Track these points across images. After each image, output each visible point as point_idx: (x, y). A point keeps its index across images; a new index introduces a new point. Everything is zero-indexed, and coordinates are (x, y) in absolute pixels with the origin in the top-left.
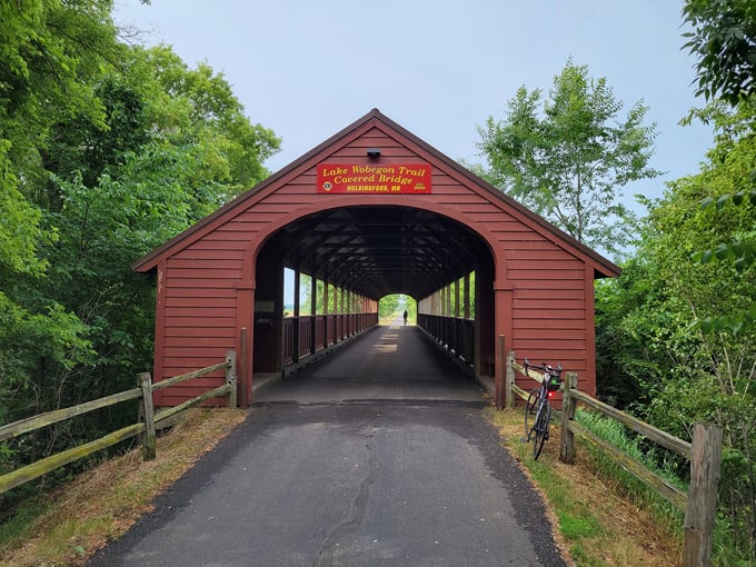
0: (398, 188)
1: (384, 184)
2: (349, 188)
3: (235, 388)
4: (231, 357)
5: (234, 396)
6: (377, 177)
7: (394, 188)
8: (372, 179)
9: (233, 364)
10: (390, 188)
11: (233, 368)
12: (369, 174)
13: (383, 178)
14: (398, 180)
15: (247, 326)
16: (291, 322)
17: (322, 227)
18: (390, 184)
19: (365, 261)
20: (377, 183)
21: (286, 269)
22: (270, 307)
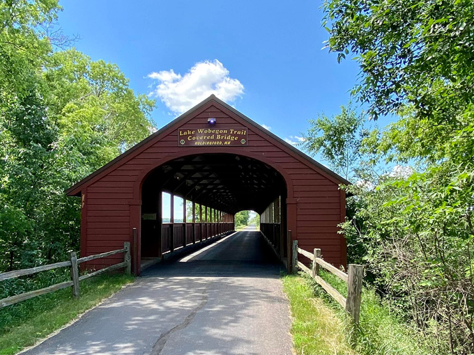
0: (229, 143)
1: (219, 140)
2: (196, 143)
3: (130, 264)
4: (127, 245)
5: (129, 269)
6: (215, 136)
7: (226, 143)
8: (213, 137)
9: (128, 250)
10: (223, 143)
11: (129, 252)
12: (211, 134)
13: (218, 137)
14: (229, 138)
15: (137, 228)
16: (168, 226)
17: (185, 167)
18: (223, 141)
19: (222, 189)
20: (215, 140)
21: (163, 193)
22: (153, 217)
